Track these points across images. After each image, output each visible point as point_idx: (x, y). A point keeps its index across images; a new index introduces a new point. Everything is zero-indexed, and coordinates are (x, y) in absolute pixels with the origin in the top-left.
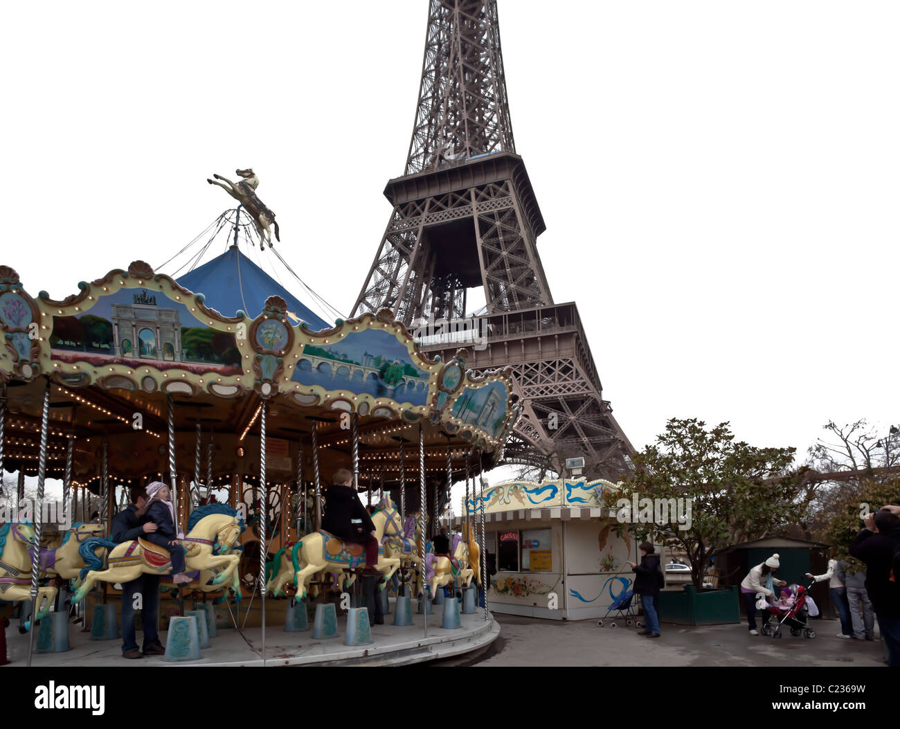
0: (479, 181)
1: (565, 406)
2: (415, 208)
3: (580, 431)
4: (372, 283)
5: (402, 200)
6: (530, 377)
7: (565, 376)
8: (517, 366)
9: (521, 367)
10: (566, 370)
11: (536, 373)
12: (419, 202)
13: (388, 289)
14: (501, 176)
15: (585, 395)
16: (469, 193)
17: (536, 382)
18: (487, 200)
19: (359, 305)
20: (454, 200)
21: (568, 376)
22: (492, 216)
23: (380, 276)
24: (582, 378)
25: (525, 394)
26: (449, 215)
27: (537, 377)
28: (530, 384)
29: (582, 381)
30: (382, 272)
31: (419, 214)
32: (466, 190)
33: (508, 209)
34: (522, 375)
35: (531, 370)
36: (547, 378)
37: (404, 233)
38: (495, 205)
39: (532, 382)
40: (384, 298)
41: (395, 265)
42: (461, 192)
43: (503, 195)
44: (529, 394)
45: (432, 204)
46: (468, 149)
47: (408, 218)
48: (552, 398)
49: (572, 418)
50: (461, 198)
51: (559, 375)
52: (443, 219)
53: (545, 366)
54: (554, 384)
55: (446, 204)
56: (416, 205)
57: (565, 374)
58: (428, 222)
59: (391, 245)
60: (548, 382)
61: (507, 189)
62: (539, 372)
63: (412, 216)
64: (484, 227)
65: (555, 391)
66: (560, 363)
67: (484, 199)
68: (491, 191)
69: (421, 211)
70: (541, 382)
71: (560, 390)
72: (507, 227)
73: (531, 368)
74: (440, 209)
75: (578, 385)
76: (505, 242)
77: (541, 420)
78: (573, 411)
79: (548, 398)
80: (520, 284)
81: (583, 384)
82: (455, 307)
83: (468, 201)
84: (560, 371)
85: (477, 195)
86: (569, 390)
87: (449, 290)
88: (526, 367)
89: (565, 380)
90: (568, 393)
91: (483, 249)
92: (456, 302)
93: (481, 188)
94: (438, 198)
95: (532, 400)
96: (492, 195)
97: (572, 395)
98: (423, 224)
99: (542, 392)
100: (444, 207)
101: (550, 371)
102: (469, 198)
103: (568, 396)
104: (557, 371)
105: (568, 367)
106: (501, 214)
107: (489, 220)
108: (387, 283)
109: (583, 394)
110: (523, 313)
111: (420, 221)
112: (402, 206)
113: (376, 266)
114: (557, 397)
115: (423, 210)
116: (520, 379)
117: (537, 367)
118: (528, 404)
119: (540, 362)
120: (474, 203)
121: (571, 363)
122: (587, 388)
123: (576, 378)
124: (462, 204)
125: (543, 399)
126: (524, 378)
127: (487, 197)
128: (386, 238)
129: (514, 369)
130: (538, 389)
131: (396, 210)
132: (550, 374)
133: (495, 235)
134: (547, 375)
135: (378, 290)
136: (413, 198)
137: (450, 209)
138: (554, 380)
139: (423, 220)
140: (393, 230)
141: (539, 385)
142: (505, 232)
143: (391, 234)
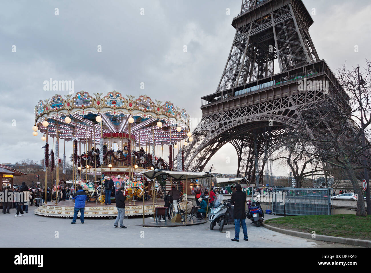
0: (275, 9)
1: (319, 113)
2: (246, 28)
4: (229, 66)
5: (240, 26)
6: (301, 100)
7: (319, 98)
8: (295, 95)
9: (296, 96)
10: (320, 95)
11: (304, 98)
12: (247, 25)
13: (236, 68)
14: (286, 3)
16: (270, 15)
17: (304, 102)
19: (223, 77)
20: (263, 20)
21: (321, 98)
22: (281, 24)
23: (232, 62)
25: (298, 109)
26: (262, 28)
27: (304, 100)
28: (301, 103)
30: (233, 61)
31: (247, 31)
32: (268, 14)
33: (290, 19)
34: (297, 100)
35: (302, 97)
36: (310, 100)
37: (241, 41)
38: (283, 18)
39: (302, 102)
40: (234, 72)
41: (238, 56)
42: (266, 16)
43: (287, 12)
44: (300, 108)
45: (253, 24)
47: (243, 34)
48: (312, 109)
49: (323, 118)
50: (266, 19)
52: (259, 31)
53: (309, 94)
54: (313, 102)
55: (260, 24)
56: (246, 27)
57: (319, 97)
58: (251, 34)
59: (236, 47)
60: (310, 102)
61: (289, 9)
62: (306, 98)
63: (244, 33)
64: (278, 30)
65: (314, 106)
66: (317, 91)
67: (278, 17)
68: (281, 11)
70: (306, 102)
71: (316, 105)
72: (289, 28)
73: (302, 95)
74: (257, 26)
75: (326, 101)
76: (288, 35)
77: (306, 121)
78: (324, 115)
79: (310, 110)
80: (296, 55)
82: (268, 70)
83: (270, 20)
85: (274, 15)
86: (321, 104)
87: (265, 62)
88: (299, 96)
90: (321, 106)
91: (277, 41)
92: (269, 68)
93: (275, 12)
94: (256, 21)
95: (302, 111)
96: (281, 13)
97: (323, 107)
98: (249, 35)
99: (307, 107)
100: (259, 25)
101: (311, 96)
102: (270, 17)
103: (321, 108)
104: (315, 96)
105: (321, 93)
106: (286, 22)
107: (280, 26)
108: (235, 65)
109: (329, 106)
110: (297, 69)
111: (248, 34)
112: (240, 29)
113: (230, 59)
114: (315, 109)
115: (249, 28)
116: (296, 102)
117: (304, 95)
118: (300, 114)
119: (306, 92)
120: (273, 20)
121: (322, 91)
124: (267, 21)
125: (307, 110)
126: (298, 101)
127: (279, 15)
128: (234, 45)
129: (293, 97)
130: (305, 106)
131: (238, 31)
132: (311, 98)
133: (283, 33)
134: (309, 98)
135: (231, 69)
136: (245, 24)
137: (261, 25)
138: (313, 100)
139: (249, 33)
140: (236, 40)
141: (305, 104)
142: (288, 30)
143: (236, 43)
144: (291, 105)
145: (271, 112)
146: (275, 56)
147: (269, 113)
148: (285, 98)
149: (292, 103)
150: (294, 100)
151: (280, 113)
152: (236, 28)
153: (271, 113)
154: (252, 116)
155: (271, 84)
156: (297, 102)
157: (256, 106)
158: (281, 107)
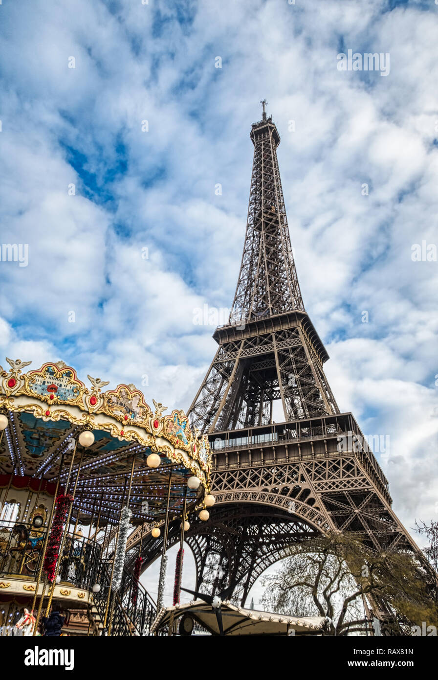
0: (278, 329)
1: (350, 500)
2: (234, 346)
3: (364, 524)
4: (201, 397)
5: (224, 341)
6: (320, 473)
7: (348, 473)
8: (309, 463)
9: (312, 464)
10: (349, 467)
11: (324, 470)
12: (236, 343)
13: (212, 402)
14: (293, 325)
15: (366, 490)
16: (271, 336)
17: (325, 478)
18: (284, 340)
19: (190, 413)
20: (261, 341)
21: (351, 473)
22: (287, 351)
23: (207, 392)
24: (362, 475)
25: (316, 488)
26: (258, 350)
27: (325, 473)
28: (320, 479)
29: (362, 477)
30: (209, 390)
31: (236, 350)
32: (269, 334)
33: (299, 346)
34: (313, 472)
35: (320, 467)
36: (334, 475)
37: (225, 363)
38: (289, 343)
39: (321, 477)
40: (209, 409)
41: (218, 385)
42: (265, 336)
43: (295, 337)
44: (319, 488)
45: (245, 343)
46: (270, 309)
47: (228, 353)
48: (339, 492)
49: (357, 511)
50: (266, 339)
51: (343, 472)
52: (253, 353)
53: (332, 464)
54: (339, 480)
55: (255, 344)
56: (234, 344)
57: (348, 471)
58: (242, 355)
59: (216, 371)
60: (334, 478)
61: (298, 333)
62: (327, 469)
63: (232, 352)
64: (282, 358)
65: (341, 486)
66: (344, 462)
67: (282, 340)
68: (287, 334)
69: (237, 348)
70: (329, 477)
71: (345, 486)
72: (298, 358)
73: (320, 465)
74: (251, 347)
75: (360, 481)
76: (297, 369)
77: (330, 513)
78: (358, 505)
79: (335, 492)
80: (309, 399)
81: (364, 480)
82: (263, 415)
83: (270, 341)
84: (344, 468)
85: (276, 337)
86: (352, 485)
87: (259, 402)
88: (316, 465)
89: (349, 476)
90: (352, 488)
91: (281, 373)
92: (264, 411)
93: (279, 333)
94: (249, 340)
95: (322, 493)
96: (287, 337)
97: (356, 490)
98: (239, 357)
99: (330, 487)
100: (254, 345)
101: (335, 468)
102: (271, 339)
103: (352, 491)
104: (341, 468)
105: (350, 465)
106: (294, 349)
107: (285, 354)
108: (212, 397)
109: (364, 489)
110: (311, 421)
111: (237, 355)
112: (225, 345)
113: (204, 386)
114: (342, 491)
115: (239, 347)
116: (311, 475)
117: (325, 465)
118: (318, 497)
119: (327, 460)
120: (274, 343)
121: (352, 462)
122: (367, 483)
123: (358, 474)
124: (266, 343)
125: (331, 493)
126: (315, 474)
127: (284, 338)
128: (213, 366)
129: (307, 467)
130: (326, 484)
131: (221, 347)
132: (336, 471)
133: (290, 364)
134: (333, 472)
135: (205, 403)
136: (232, 340)
137: (258, 347)
138: (339, 476)
139: (239, 354)
140: (218, 361)
141: (327, 481)
142: (297, 362)
143: (217, 364)
144: (303, 479)
145: (270, 488)
146: (275, 395)
147: (266, 490)
148: (294, 465)
149: (305, 477)
150: (309, 471)
151: (285, 491)
152: (219, 343)
153: (270, 491)
154: (235, 490)
155: (271, 438)
156: (313, 475)
157: (244, 474)
158: (288, 481)
